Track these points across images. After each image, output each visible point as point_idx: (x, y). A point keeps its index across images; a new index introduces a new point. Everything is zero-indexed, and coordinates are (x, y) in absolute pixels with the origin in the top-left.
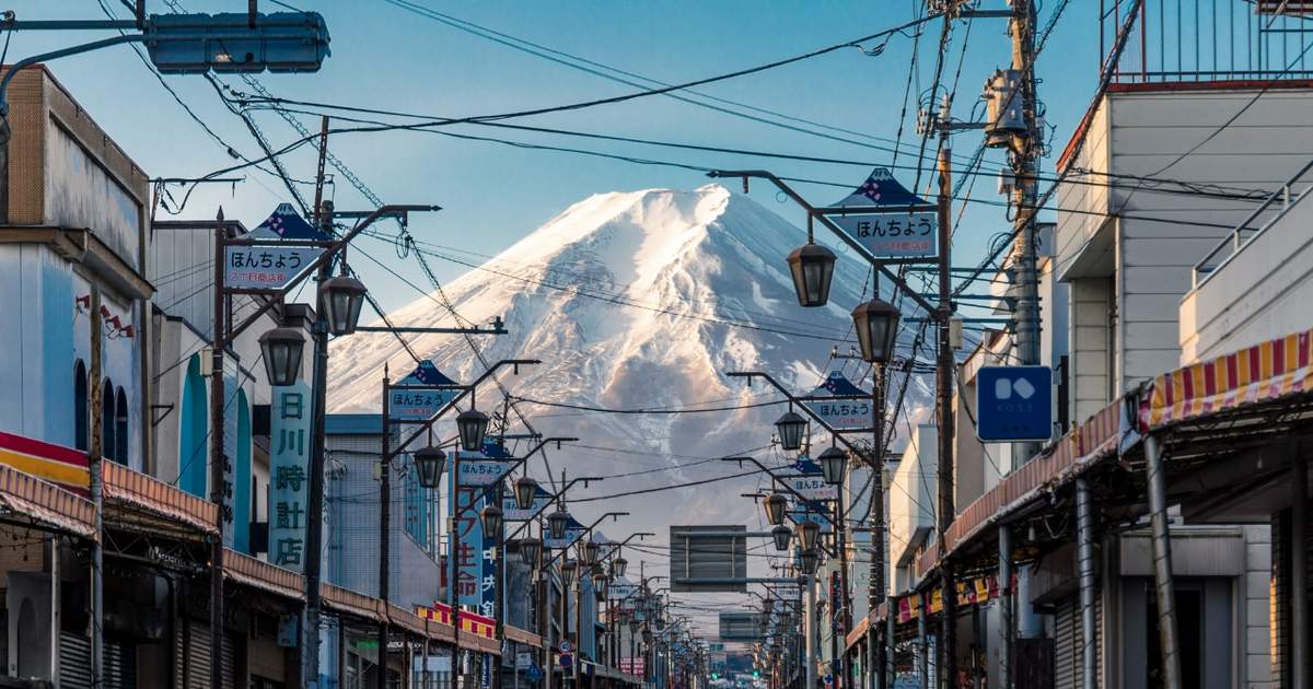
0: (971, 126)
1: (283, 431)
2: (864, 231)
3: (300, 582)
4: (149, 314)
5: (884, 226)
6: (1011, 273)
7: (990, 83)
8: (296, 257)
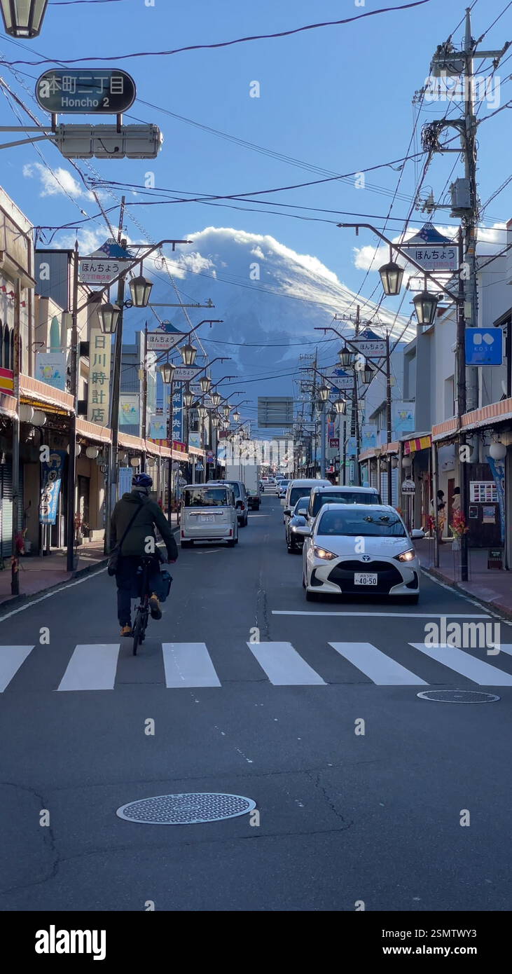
1: (96, 355)
2: (419, 255)
3: (109, 434)
5: (430, 254)
8: (116, 266)
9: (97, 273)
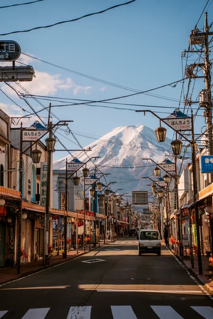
0: (196, 102)
1: (43, 174)
2: (173, 123)
3: (44, 208)
4: (9, 148)
5: (178, 122)
6: (206, 135)
7: (201, 93)
8: (39, 133)
9: (31, 136)
